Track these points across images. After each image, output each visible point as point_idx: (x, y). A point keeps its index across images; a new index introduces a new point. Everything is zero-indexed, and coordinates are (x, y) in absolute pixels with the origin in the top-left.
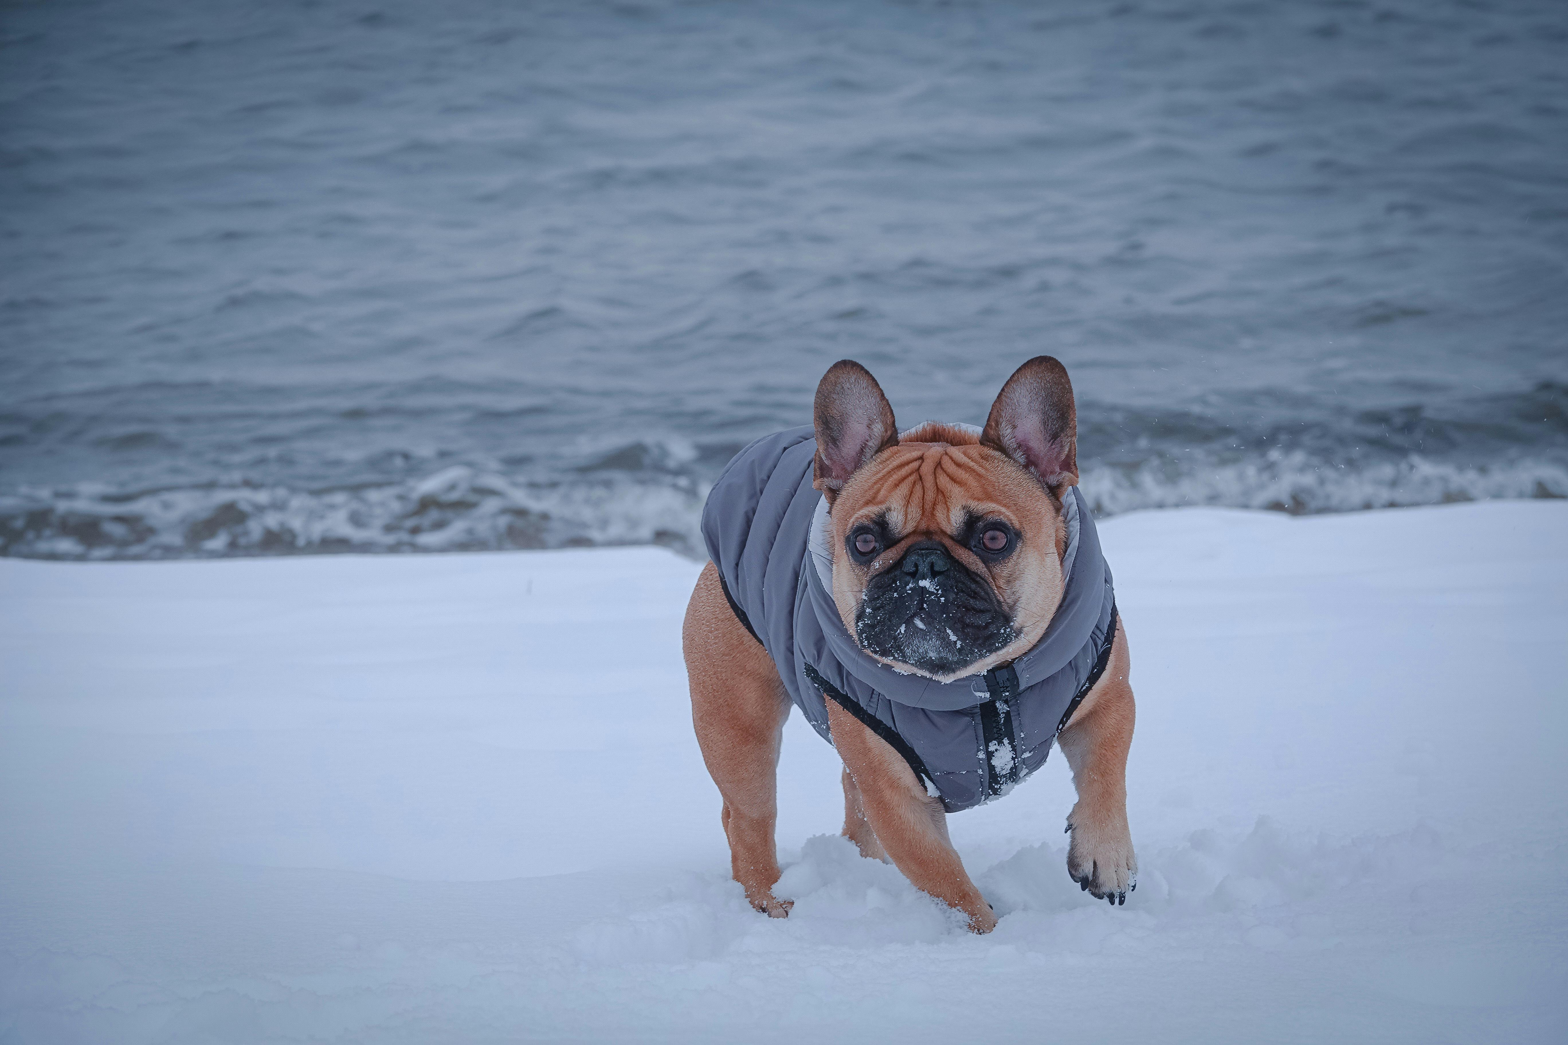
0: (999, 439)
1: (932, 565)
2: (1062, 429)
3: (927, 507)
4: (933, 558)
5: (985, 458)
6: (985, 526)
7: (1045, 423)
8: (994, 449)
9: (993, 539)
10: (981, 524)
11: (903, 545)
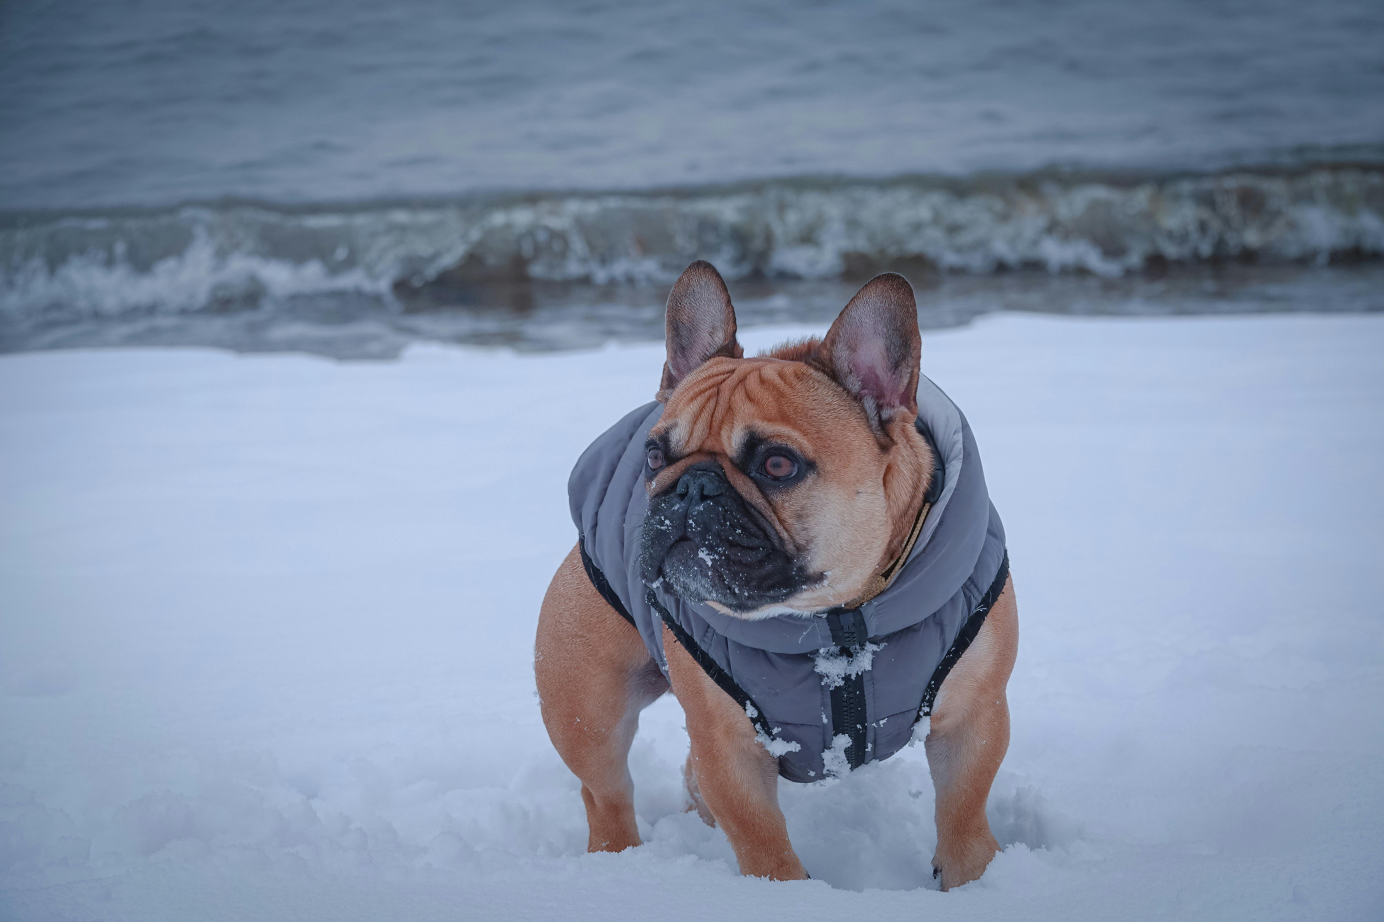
0: (831, 360)
1: (702, 488)
2: (904, 357)
3: (715, 424)
4: (704, 480)
5: (799, 376)
6: (767, 451)
7: (888, 349)
8: (817, 369)
9: (777, 466)
10: (762, 448)
11: (681, 465)
